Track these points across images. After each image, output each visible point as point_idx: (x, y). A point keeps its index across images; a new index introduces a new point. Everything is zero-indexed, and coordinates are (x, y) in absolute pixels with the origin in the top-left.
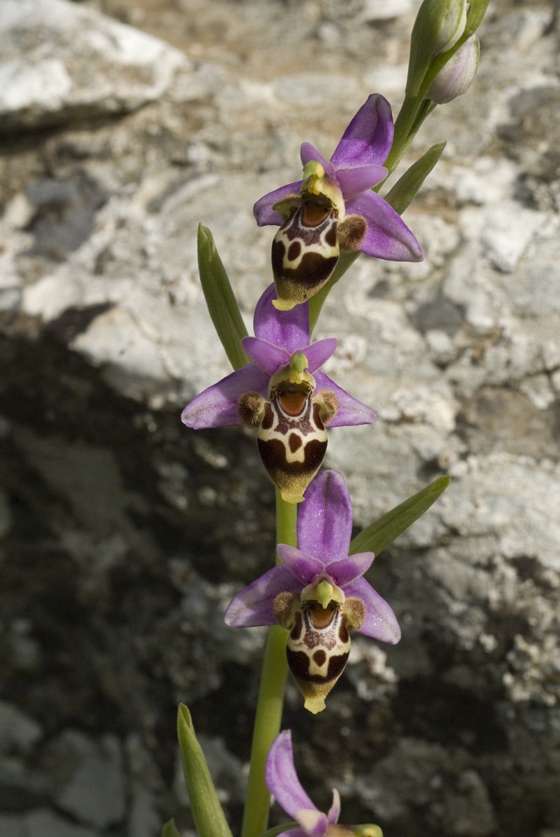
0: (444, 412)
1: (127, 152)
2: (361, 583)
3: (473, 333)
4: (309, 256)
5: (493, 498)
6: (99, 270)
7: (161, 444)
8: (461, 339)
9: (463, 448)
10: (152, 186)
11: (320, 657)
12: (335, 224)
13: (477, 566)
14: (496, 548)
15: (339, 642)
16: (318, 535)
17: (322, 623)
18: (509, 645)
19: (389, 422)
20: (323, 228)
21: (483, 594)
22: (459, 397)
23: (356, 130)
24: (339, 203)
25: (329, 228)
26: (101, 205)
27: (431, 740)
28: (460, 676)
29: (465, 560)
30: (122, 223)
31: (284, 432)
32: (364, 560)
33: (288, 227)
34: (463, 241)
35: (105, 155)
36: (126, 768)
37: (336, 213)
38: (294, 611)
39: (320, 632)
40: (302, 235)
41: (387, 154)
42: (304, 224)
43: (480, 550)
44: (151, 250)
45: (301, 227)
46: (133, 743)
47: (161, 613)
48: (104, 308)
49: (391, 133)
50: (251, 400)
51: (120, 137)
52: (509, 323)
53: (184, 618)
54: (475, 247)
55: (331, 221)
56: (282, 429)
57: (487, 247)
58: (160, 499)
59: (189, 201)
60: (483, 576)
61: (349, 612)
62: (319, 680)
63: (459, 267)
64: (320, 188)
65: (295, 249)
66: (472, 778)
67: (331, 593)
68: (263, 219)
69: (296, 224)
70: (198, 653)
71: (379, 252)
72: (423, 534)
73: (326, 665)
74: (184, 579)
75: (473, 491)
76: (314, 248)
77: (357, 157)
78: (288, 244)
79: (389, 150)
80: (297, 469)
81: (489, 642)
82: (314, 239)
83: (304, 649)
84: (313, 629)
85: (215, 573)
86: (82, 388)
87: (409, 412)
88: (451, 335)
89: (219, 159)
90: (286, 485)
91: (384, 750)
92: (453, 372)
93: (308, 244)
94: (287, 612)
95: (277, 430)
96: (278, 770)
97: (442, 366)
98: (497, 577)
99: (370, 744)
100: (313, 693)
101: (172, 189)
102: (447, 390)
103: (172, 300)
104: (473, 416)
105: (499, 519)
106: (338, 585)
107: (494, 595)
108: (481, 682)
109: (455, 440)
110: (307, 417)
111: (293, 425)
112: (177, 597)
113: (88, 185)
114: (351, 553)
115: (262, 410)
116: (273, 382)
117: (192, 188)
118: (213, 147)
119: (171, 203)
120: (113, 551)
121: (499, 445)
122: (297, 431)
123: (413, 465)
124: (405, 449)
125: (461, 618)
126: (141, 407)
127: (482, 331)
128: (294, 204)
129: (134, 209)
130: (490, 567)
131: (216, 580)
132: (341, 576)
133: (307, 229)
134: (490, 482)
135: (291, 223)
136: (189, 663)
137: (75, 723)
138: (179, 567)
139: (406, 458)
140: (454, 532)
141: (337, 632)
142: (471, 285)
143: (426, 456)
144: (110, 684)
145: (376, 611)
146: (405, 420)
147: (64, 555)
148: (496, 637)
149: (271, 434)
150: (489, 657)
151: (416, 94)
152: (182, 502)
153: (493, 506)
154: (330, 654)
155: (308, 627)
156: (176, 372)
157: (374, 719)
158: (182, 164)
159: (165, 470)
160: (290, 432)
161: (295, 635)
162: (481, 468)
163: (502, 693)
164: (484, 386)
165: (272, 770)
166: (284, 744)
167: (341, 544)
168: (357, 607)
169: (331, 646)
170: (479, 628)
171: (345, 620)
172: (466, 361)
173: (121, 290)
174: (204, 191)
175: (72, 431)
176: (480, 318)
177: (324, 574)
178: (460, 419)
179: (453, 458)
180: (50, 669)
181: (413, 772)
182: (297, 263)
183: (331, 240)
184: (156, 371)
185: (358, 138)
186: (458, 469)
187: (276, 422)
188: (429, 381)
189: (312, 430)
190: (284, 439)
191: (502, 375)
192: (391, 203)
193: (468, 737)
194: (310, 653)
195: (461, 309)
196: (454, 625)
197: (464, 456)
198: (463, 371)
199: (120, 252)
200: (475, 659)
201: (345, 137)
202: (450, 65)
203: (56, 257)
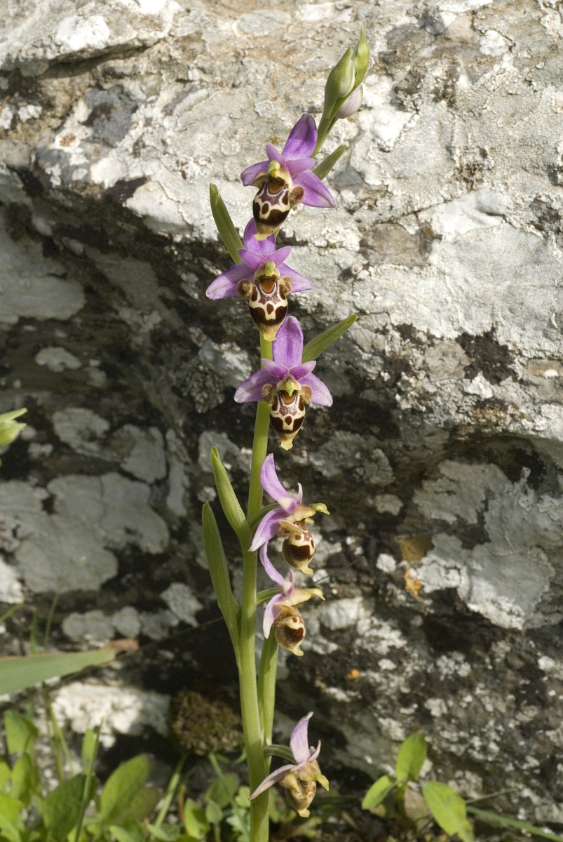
0: (353, 240)
1: (148, 74)
2: (310, 376)
3: (369, 190)
4: (273, 212)
5: (385, 291)
6: (136, 154)
7: (181, 262)
8: (362, 195)
9: (366, 262)
10: (166, 96)
11: (288, 420)
12: (287, 193)
13: (377, 331)
14: (387, 320)
15: (299, 411)
16: (284, 351)
17: (289, 401)
18: (399, 377)
19: (319, 247)
20: (280, 195)
21: (381, 348)
22: (361, 229)
23: (297, 133)
24: (289, 180)
25: (284, 195)
26: (135, 109)
27: (354, 432)
28: (369, 395)
29: (369, 328)
30: (148, 122)
31: (264, 303)
32: (311, 365)
33: (261, 194)
34: (361, 132)
35: (134, 75)
36: (166, 446)
37: (287, 186)
38: (273, 395)
39: (288, 406)
40: (269, 199)
41: (314, 148)
42: (270, 193)
43: (379, 322)
44: (169, 141)
45: (268, 194)
46: (170, 435)
47: (185, 359)
48: (142, 181)
49: (316, 135)
50: (245, 285)
51: (143, 63)
52: (390, 182)
53: (200, 363)
54: (368, 135)
55: (285, 191)
56: (262, 301)
57: (376, 136)
58: (183, 293)
59: (190, 108)
60: (380, 337)
61: (303, 394)
62: (289, 432)
63: (359, 148)
64: (278, 174)
65: (266, 208)
66: (379, 453)
67: (294, 386)
68: (246, 183)
69: (265, 192)
70: (209, 383)
71: (312, 204)
72: (344, 314)
73: (292, 424)
74: (199, 339)
75: (372, 288)
76: (276, 207)
77: (298, 150)
78: (261, 204)
79: (315, 144)
80: (272, 323)
81: (386, 376)
82: (276, 202)
83: (280, 416)
84: (284, 405)
85: (219, 337)
86: (131, 228)
87: (332, 241)
88: (355, 193)
89: (206, 78)
90: (266, 331)
91: (326, 438)
92: (357, 215)
93: (273, 204)
94: (269, 396)
95: (259, 302)
96: (266, 475)
97: (351, 212)
98: (389, 337)
99: (317, 435)
100: (285, 439)
101: (178, 99)
102: (354, 226)
103: (184, 175)
104: (371, 242)
105: (388, 303)
106: (297, 379)
107: (387, 349)
108: (382, 398)
109: (360, 256)
110: (276, 294)
111: (268, 299)
112: (195, 349)
113: (125, 94)
114: (304, 361)
115: (251, 291)
116: (256, 275)
117: (192, 98)
118: (203, 70)
119: (179, 107)
120: (153, 321)
121: (387, 259)
122: (270, 302)
123: (336, 273)
124: (331, 264)
125: (368, 362)
126: (169, 241)
127: (375, 188)
128: (264, 180)
129: (156, 112)
130: (384, 332)
131: (219, 342)
132: (298, 375)
133: (272, 196)
134: (382, 282)
135: (263, 191)
136: (204, 388)
137: (132, 421)
138: (195, 332)
139: (332, 268)
140: (362, 312)
141: (297, 406)
142: (367, 160)
143: (344, 267)
144: (154, 399)
145: (318, 389)
146: (329, 246)
147: (122, 322)
148: (389, 373)
149: (256, 304)
150: (386, 384)
151: (329, 117)
152: (196, 296)
153: (384, 296)
154: (294, 418)
155: (281, 404)
156: (190, 222)
157: (319, 420)
158: (183, 81)
159: (184, 277)
160: (267, 303)
161: (274, 408)
162: (376, 273)
163: (395, 405)
164: (377, 222)
165: (263, 476)
166: (270, 461)
167: (298, 355)
168: (308, 391)
169: (294, 414)
170: (379, 369)
171: (301, 399)
172: (365, 207)
173: (151, 168)
174: (199, 100)
175: (124, 252)
176: (373, 180)
177: (289, 374)
178: (363, 243)
179: (360, 268)
180: (114, 388)
181: (343, 450)
182: (266, 216)
183: (285, 201)
184: (178, 221)
185: (297, 138)
186: (363, 274)
187: (259, 297)
188: (344, 221)
189: (279, 301)
190: (264, 307)
191: (388, 215)
192: (317, 175)
193: (376, 430)
194: (283, 418)
195: (361, 175)
196: (365, 366)
197: (366, 267)
198: (363, 214)
199: (148, 141)
200: (377, 385)
201: (290, 137)
202: (346, 102)
203: (109, 144)
